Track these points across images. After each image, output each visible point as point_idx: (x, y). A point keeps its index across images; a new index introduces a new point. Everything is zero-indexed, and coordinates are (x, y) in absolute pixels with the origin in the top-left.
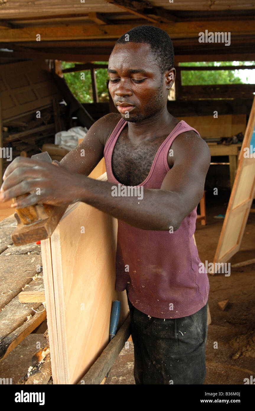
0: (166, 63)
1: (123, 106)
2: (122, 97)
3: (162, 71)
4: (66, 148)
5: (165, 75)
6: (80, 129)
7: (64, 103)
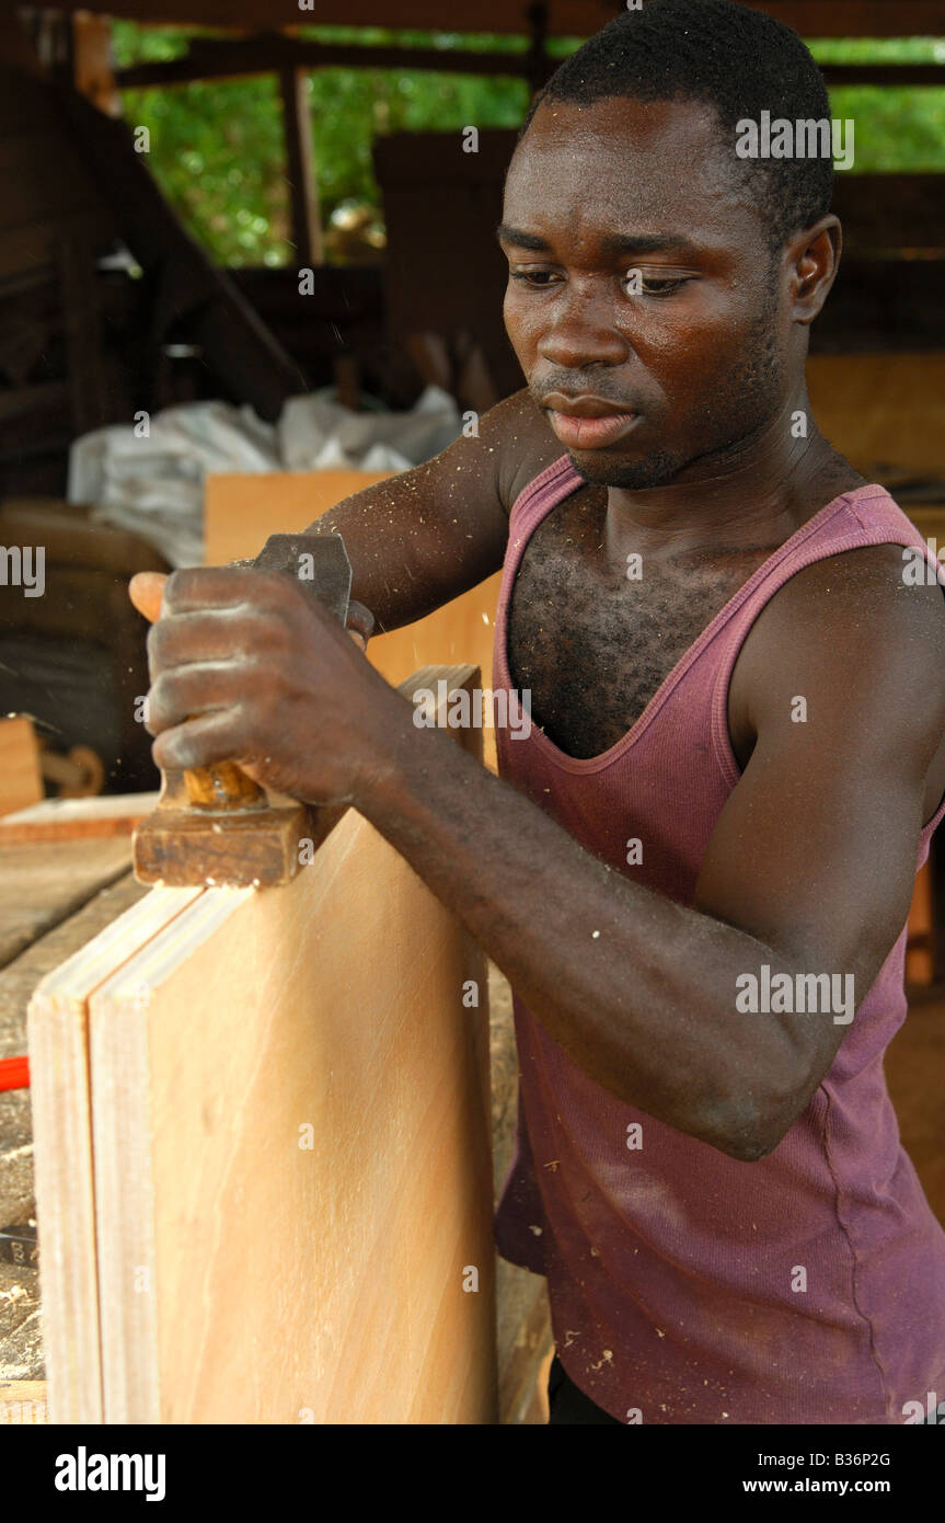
0: (795, 194)
1: (577, 413)
2: (575, 371)
3: (775, 238)
4: (131, 523)
5: (786, 254)
6: (219, 417)
7: (125, 262)
